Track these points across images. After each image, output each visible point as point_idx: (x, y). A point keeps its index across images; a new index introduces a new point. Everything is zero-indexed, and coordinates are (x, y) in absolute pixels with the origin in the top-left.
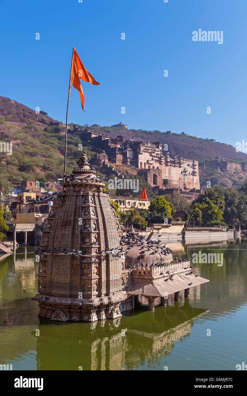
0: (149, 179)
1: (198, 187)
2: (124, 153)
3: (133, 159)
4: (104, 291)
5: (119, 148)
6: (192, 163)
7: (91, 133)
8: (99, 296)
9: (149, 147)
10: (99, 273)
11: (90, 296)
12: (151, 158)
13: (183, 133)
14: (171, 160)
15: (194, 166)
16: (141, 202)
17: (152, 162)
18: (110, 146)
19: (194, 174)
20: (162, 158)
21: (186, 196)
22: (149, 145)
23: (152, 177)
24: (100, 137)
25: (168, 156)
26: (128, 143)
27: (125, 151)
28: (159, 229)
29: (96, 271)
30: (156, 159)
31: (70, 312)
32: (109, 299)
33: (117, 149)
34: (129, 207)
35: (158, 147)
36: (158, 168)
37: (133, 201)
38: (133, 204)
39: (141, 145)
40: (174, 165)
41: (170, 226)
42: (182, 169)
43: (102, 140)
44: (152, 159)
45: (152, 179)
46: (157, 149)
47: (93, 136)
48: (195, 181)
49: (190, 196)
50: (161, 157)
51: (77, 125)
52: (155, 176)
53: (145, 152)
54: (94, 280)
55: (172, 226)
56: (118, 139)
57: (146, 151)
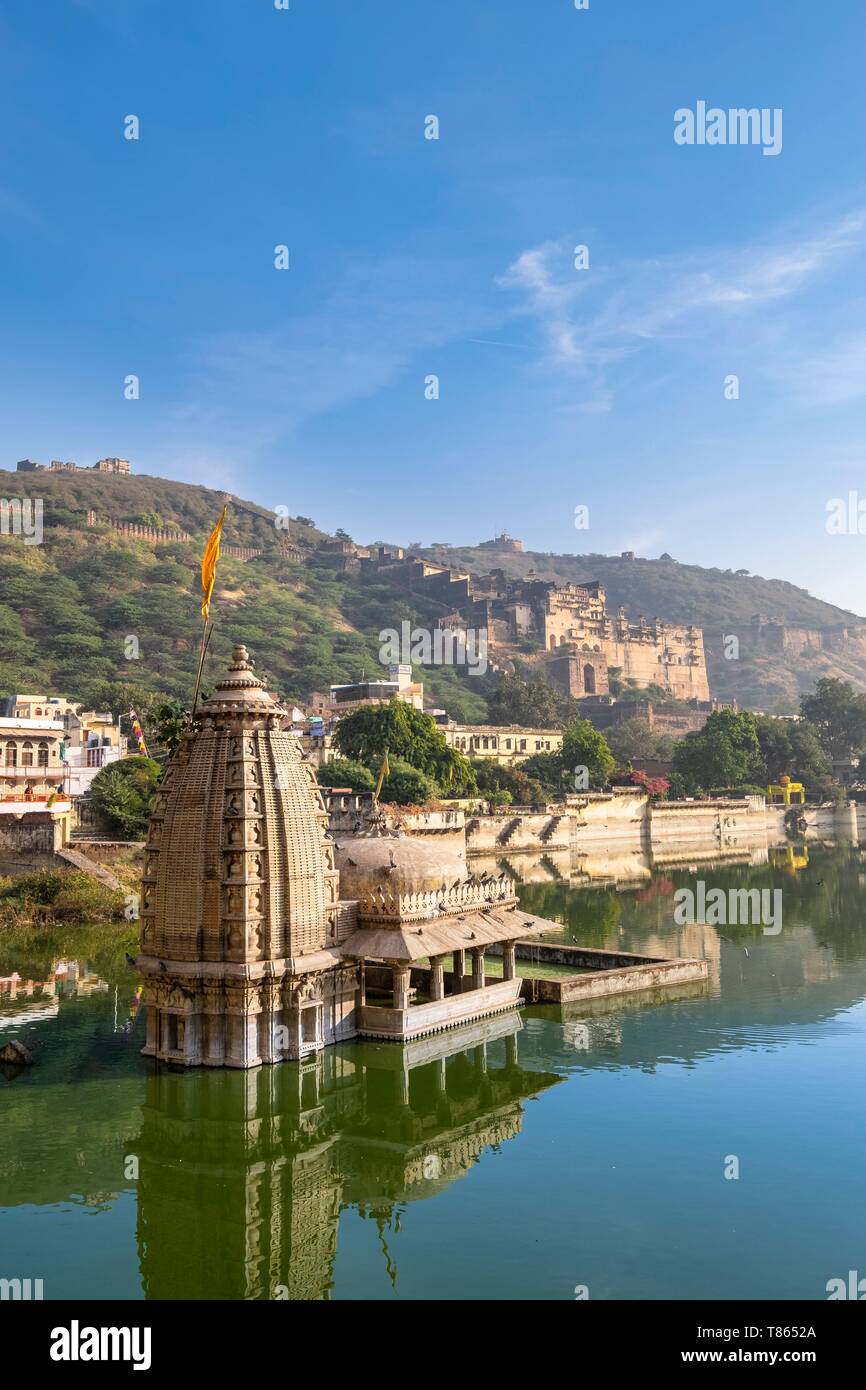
0: (573, 678)
1: (703, 694)
2: (507, 613)
3: (532, 627)
4: (275, 948)
5: (494, 602)
6: (686, 632)
7: (422, 565)
8: (265, 957)
9: (573, 597)
10: (264, 909)
11: (242, 959)
12: (577, 622)
13: (665, 556)
14: (630, 626)
15: (691, 639)
16: (539, 738)
17: (581, 634)
18: (471, 597)
19: (692, 659)
20: (607, 624)
21: (672, 719)
22: (573, 590)
23: (582, 673)
24: (446, 575)
25: (623, 617)
26: (519, 588)
27: (510, 609)
28: (579, 808)
29: (256, 902)
30: (593, 625)
31: (203, 993)
32: (288, 964)
33: (490, 604)
34: (510, 752)
35: (595, 596)
36: (596, 648)
37: (519, 737)
38: (519, 745)
39: (551, 593)
40: (638, 640)
41: (610, 799)
42: (660, 650)
43: (452, 580)
44: (582, 627)
45: (583, 679)
46: (592, 601)
47: (428, 571)
48: (695, 677)
49: (680, 718)
50: (602, 622)
51: (388, 547)
52: (589, 670)
53: (562, 608)
54: (251, 923)
55: (614, 799)
56: (494, 578)
57: (565, 605)
